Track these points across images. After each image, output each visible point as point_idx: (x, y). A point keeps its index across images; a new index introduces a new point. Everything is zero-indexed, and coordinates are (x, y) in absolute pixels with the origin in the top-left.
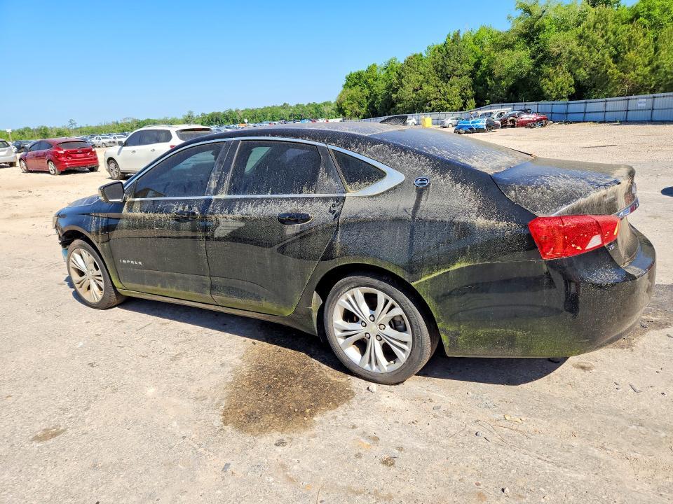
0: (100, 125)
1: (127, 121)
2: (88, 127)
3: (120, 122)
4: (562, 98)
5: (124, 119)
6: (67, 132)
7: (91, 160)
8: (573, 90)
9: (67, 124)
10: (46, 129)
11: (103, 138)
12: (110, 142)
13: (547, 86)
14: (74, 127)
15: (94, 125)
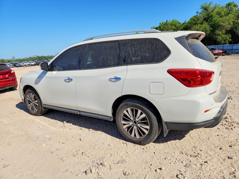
0: (24, 58)
1: (35, 57)
2: (20, 59)
3: (32, 57)
4: (226, 43)
5: (33, 56)
6: (12, 61)
7: (10, 81)
8: (231, 40)
9: (12, 58)
10: (3, 60)
11: (25, 63)
12: (28, 64)
13: (219, 38)
14: (14, 59)
15: (22, 59)
